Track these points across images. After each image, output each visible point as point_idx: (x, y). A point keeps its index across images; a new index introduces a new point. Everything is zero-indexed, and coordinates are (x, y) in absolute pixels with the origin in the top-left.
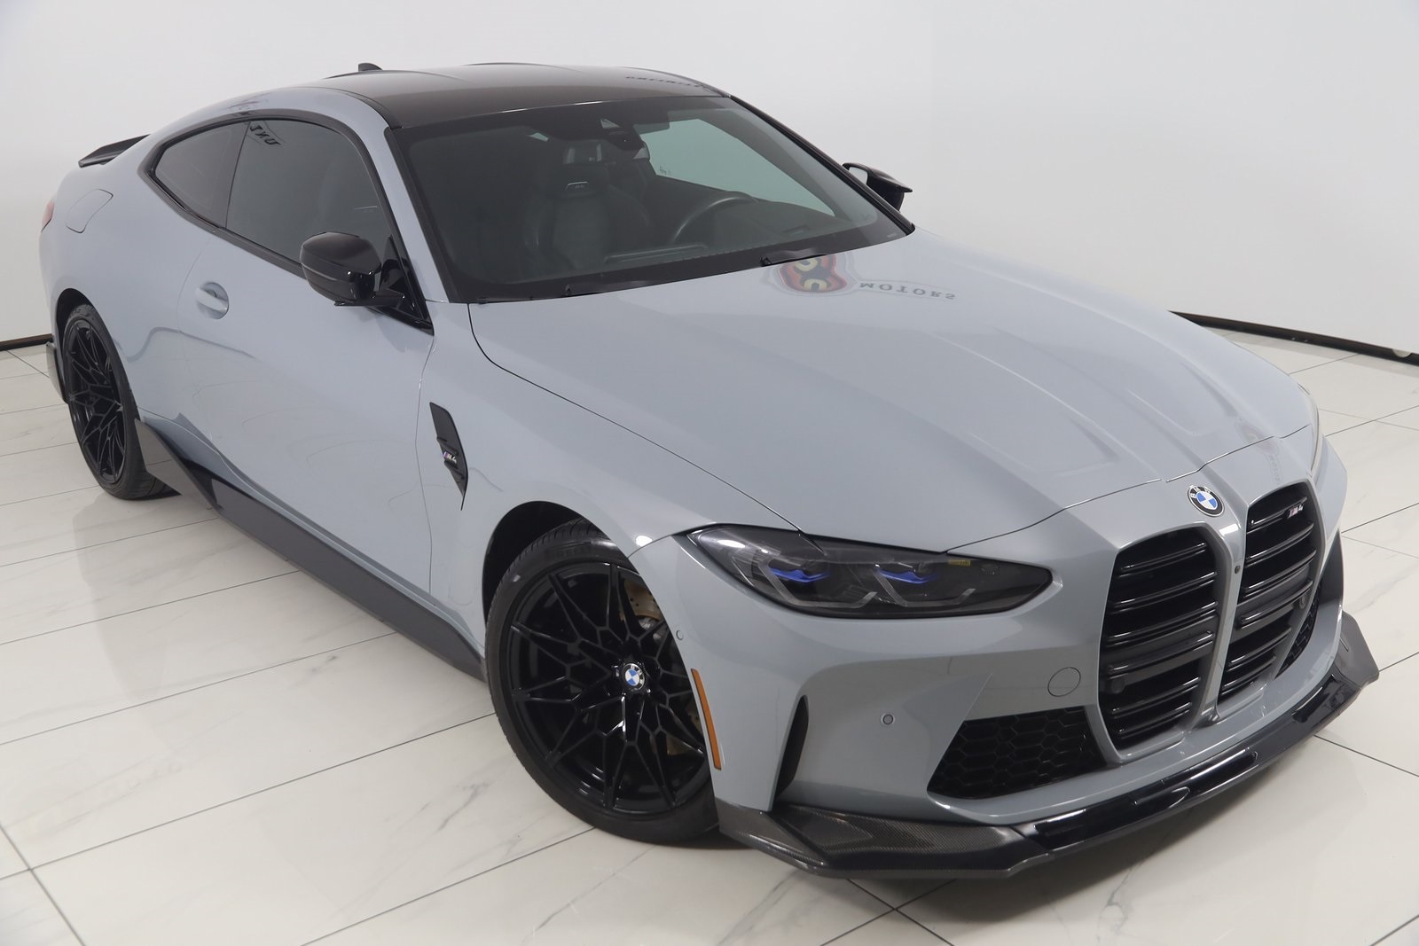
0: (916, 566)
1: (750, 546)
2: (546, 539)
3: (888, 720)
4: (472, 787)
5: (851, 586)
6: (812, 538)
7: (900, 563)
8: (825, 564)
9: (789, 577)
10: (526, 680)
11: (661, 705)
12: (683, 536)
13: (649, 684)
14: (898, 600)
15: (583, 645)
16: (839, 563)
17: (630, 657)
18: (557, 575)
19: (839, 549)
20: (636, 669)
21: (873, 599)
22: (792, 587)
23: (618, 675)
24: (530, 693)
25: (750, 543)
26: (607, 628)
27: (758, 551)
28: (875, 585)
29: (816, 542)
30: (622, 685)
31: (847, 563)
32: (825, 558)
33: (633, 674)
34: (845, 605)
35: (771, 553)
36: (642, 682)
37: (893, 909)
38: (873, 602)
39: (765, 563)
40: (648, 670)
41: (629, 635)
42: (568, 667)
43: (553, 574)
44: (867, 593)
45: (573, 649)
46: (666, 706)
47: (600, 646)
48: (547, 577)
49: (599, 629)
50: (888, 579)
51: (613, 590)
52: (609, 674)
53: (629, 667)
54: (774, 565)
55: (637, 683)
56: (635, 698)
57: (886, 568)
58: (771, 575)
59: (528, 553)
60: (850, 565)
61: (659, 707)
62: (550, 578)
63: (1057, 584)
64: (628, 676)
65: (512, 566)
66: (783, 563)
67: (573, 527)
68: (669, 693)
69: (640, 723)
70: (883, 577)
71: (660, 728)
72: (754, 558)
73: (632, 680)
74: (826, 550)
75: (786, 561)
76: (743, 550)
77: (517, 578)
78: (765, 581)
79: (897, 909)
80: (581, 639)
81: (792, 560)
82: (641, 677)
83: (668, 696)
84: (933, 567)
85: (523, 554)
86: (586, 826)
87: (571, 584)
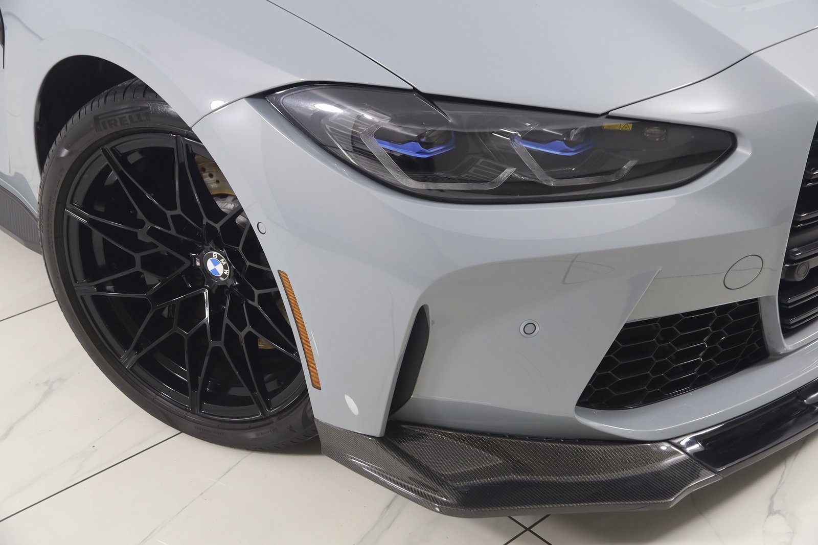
0: (567, 133)
1: (349, 110)
2: (95, 104)
3: (530, 329)
4: (46, 383)
5: (481, 161)
6: (432, 98)
7: (545, 130)
8: (449, 132)
9: (400, 151)
10: (91, 271)
11: (250, 302)
12: (262, 97)
13: (234, 275)
14: (541, 176)
15: (152, 232)
16: (466, 131)
17: (211, 245)
18: (111, 149)
19: (467, 113)
20: (219, 258)
21: (510, 177)
22: (406, 164)
23: (198, 264)
24: (95, 286)
25: (349, 107)
26: (178, 212)
27: (359, 117)
28: (515, 160)
29: (436, 103)
30: (204, 276)
31: (476, 131)
32: (452, 125)
33: (215, 264)
34: (475, 187)
35: (376, 120)
36: (227, 272)
37: (527, 529)
38: (510, 181)
39: (368, 133)
40: (233, 259)
41: (206, 220)
42: (138, 257)
43: (108, 147)
44: (503, 170)
45: (143, 236)
46: (255, 304)
47: (173, 232)
48: (100, 152)
49: (169, 213)
50: (530, 151)
51: (182, 166)
52: (187, 263)
53: (211, 256)
54: (382, 135)
55: (221, 274)
56: (219, 292)
57: (529, 137)
58: (377, 147)
59: (75, 122)
60: (480, 134)
61: (248, 305)
62: (104, 151)
63: (743, 152)
64: (210, 266)
65: (58, 138)
66: (393, 132)
67: (126, 89)
68: (257, 289)
69: (226, 320)
70: (522, 148)
71: (248, 328)
72: (355, 127)
73: (215, 270)
74: (451, 117)
75: (398, 130)
76: (340, 116)
77: (65, 152)
78: (369, 155)
79: (529, 529)
80: (148, 225)
81: (405, 129)
82: (225, 267)
83: (257, 292)
84: (588, 133)
85: (70, 123)
86: (172, 431)
87: (133, 159)
